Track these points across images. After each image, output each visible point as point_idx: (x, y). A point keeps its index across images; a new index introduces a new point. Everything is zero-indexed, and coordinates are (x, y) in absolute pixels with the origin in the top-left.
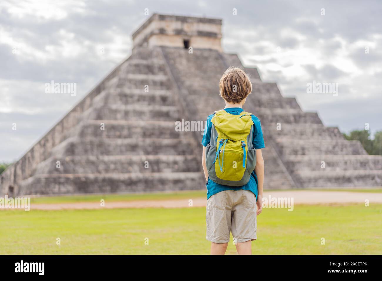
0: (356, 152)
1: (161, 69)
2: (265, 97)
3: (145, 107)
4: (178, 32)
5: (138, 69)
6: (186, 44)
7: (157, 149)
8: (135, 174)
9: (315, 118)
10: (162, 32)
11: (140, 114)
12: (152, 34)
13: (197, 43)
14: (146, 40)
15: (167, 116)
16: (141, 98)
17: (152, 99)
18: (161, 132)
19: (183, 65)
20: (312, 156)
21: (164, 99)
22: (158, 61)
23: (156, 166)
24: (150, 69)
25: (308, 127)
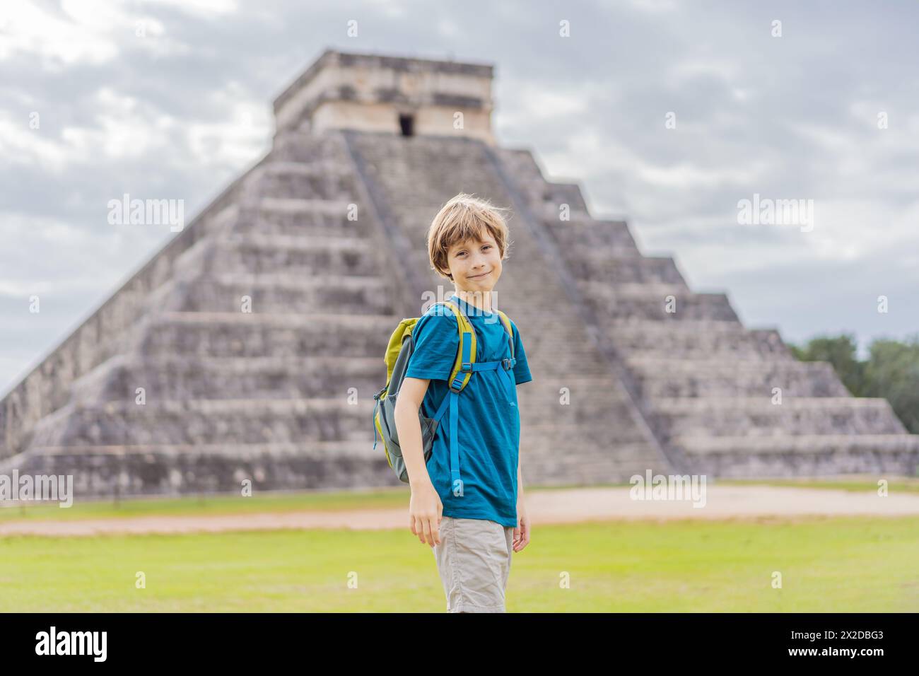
0: (821, 391)
1: (345, 186)
2: (598, 255)
3: (303, 280)
4: (387, 97)
5: (286, 185)
6: (406, 126)
7: (334, 383)
8: (280, 445)
9: (721, 307)
10: (347, 95)
11: (291, 297)
12: (322, 100)
13: (432, 124)
14: (307, 114)
15: (357, 300)
16: (295, 258)
17: (322, 261)
18: (345, 342)
19: (397, 176)
20: (714, 400)
21: (351, 261)
22: (335, 167)
23: (331, 425)
24: (316, 186)
25: (705, 329)
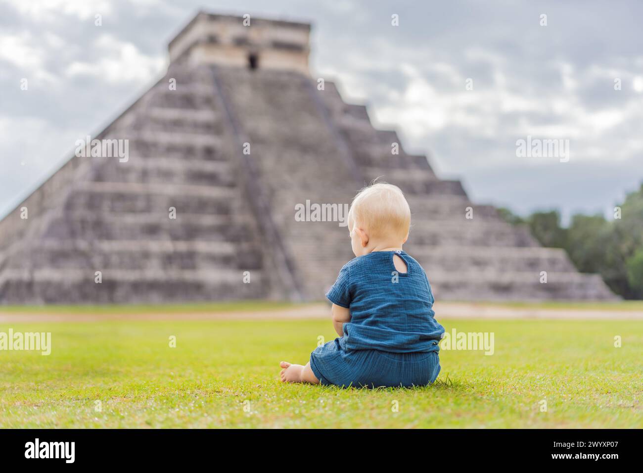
0: (521, 244)
1: (208, 102)
3: (177, 164)
4: (240, 42)
6: (253, 62)
7: (192, 232)
8: (154, 272)
10: (212, 41)
11: (166, 175)
12: (195, 44)
13: (272, 61)
14: (187, 52)
15: (211, 179)
17: (189, 152)
18: (202, 205)
20: (448, 249)
21: (209, 153)
22: (202, 89)
23: (188, 260)
24: (188, 102)
